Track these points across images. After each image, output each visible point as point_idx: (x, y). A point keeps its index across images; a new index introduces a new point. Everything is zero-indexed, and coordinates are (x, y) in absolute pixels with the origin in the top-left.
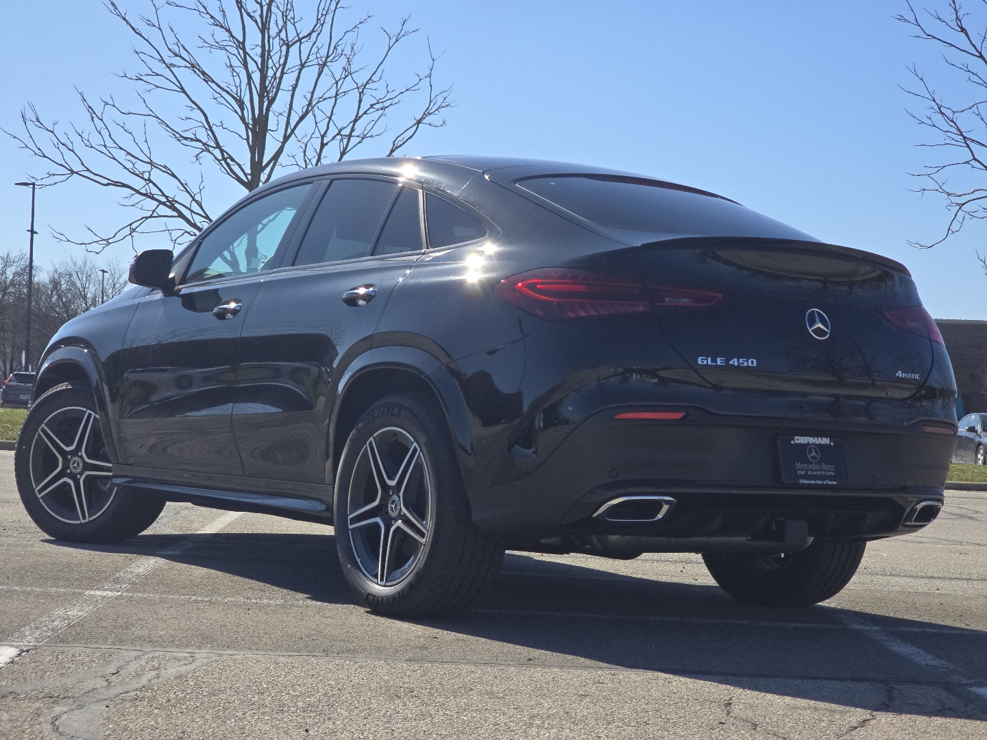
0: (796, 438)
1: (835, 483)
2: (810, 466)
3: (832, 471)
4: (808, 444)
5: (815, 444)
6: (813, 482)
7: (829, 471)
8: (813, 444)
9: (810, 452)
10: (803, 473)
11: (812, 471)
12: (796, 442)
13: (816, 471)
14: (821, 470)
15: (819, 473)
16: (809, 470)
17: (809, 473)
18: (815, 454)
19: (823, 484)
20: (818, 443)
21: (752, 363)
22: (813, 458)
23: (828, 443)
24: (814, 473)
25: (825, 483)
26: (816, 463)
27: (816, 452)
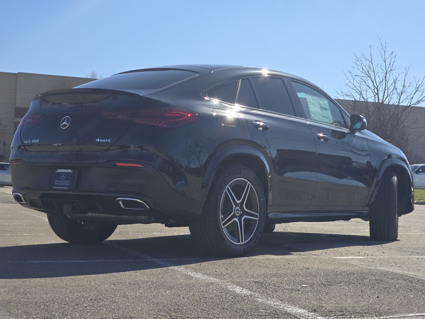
0: (58, 170)
1: (67, 188)
2: (60, 181)
3: (68, 183)
4: (62, 172)
5: (65, 172)
6: (58, 188)
7: (67, 183)
8: (64, 172)
9: (62, 175)
10: (56, 184)
11: (60, 183)
12: (58, 171)
13: (61, 183)
14: (64, 183)
15: (63, 184)
16: (59, 183)
17: (59, 184)
18: (64, 177)
19: (62, 189)
20: (66, 172)
21: (38, 141)
22: (63, 178)
23: (70, 172)
24: (61, 184)
25: (63, 188)
26: (63, 180)
27: (65, 176)
